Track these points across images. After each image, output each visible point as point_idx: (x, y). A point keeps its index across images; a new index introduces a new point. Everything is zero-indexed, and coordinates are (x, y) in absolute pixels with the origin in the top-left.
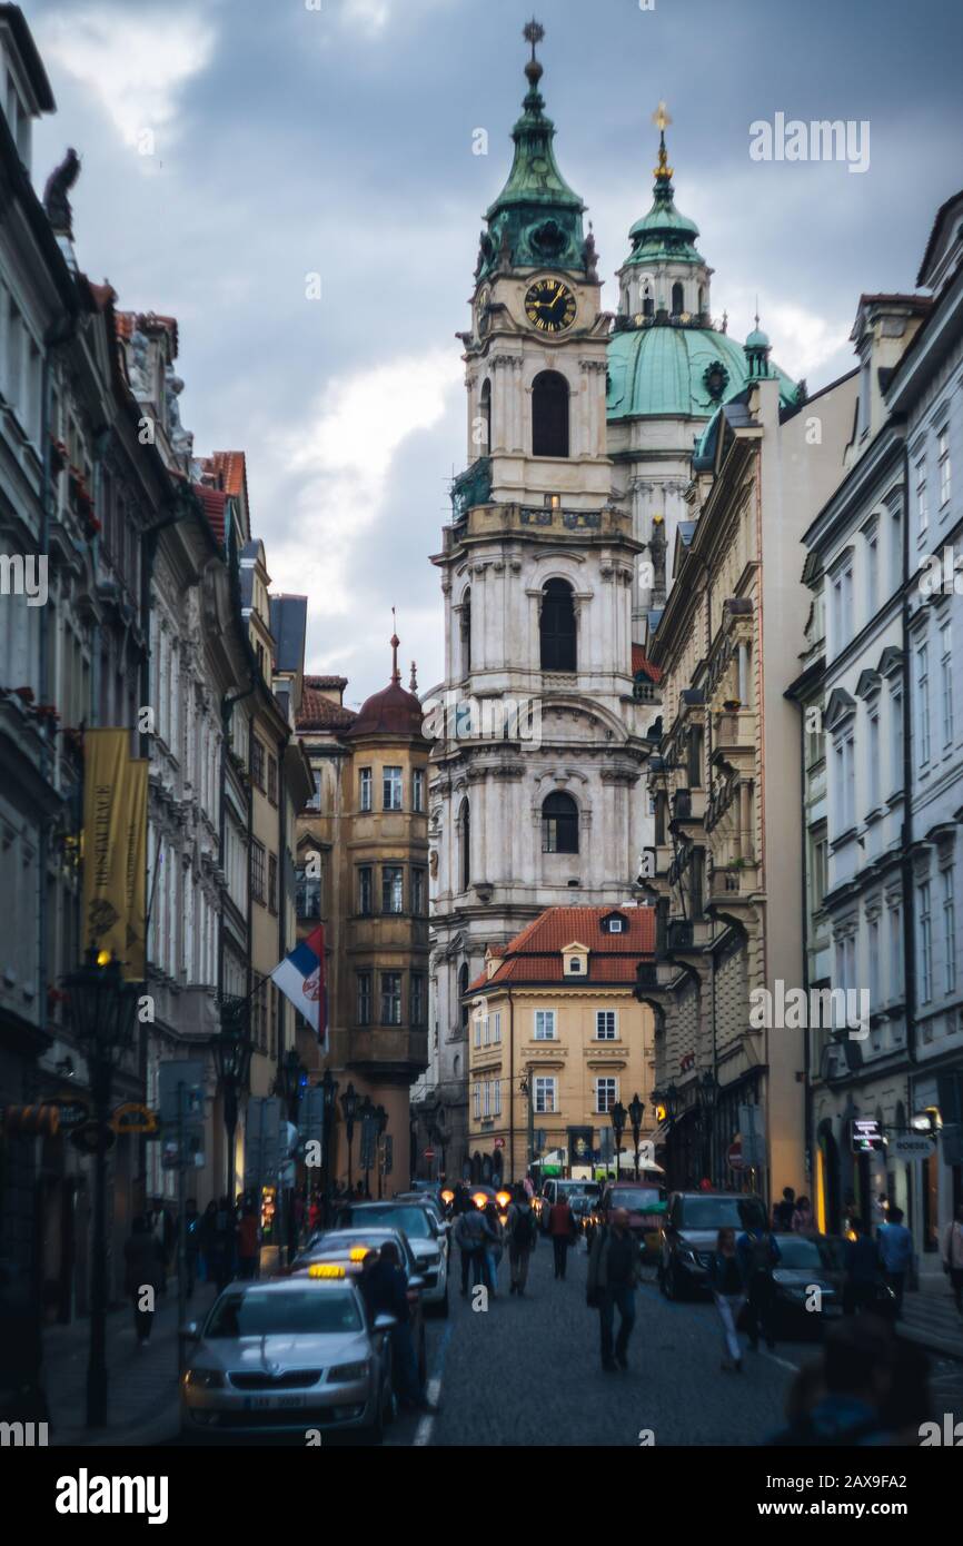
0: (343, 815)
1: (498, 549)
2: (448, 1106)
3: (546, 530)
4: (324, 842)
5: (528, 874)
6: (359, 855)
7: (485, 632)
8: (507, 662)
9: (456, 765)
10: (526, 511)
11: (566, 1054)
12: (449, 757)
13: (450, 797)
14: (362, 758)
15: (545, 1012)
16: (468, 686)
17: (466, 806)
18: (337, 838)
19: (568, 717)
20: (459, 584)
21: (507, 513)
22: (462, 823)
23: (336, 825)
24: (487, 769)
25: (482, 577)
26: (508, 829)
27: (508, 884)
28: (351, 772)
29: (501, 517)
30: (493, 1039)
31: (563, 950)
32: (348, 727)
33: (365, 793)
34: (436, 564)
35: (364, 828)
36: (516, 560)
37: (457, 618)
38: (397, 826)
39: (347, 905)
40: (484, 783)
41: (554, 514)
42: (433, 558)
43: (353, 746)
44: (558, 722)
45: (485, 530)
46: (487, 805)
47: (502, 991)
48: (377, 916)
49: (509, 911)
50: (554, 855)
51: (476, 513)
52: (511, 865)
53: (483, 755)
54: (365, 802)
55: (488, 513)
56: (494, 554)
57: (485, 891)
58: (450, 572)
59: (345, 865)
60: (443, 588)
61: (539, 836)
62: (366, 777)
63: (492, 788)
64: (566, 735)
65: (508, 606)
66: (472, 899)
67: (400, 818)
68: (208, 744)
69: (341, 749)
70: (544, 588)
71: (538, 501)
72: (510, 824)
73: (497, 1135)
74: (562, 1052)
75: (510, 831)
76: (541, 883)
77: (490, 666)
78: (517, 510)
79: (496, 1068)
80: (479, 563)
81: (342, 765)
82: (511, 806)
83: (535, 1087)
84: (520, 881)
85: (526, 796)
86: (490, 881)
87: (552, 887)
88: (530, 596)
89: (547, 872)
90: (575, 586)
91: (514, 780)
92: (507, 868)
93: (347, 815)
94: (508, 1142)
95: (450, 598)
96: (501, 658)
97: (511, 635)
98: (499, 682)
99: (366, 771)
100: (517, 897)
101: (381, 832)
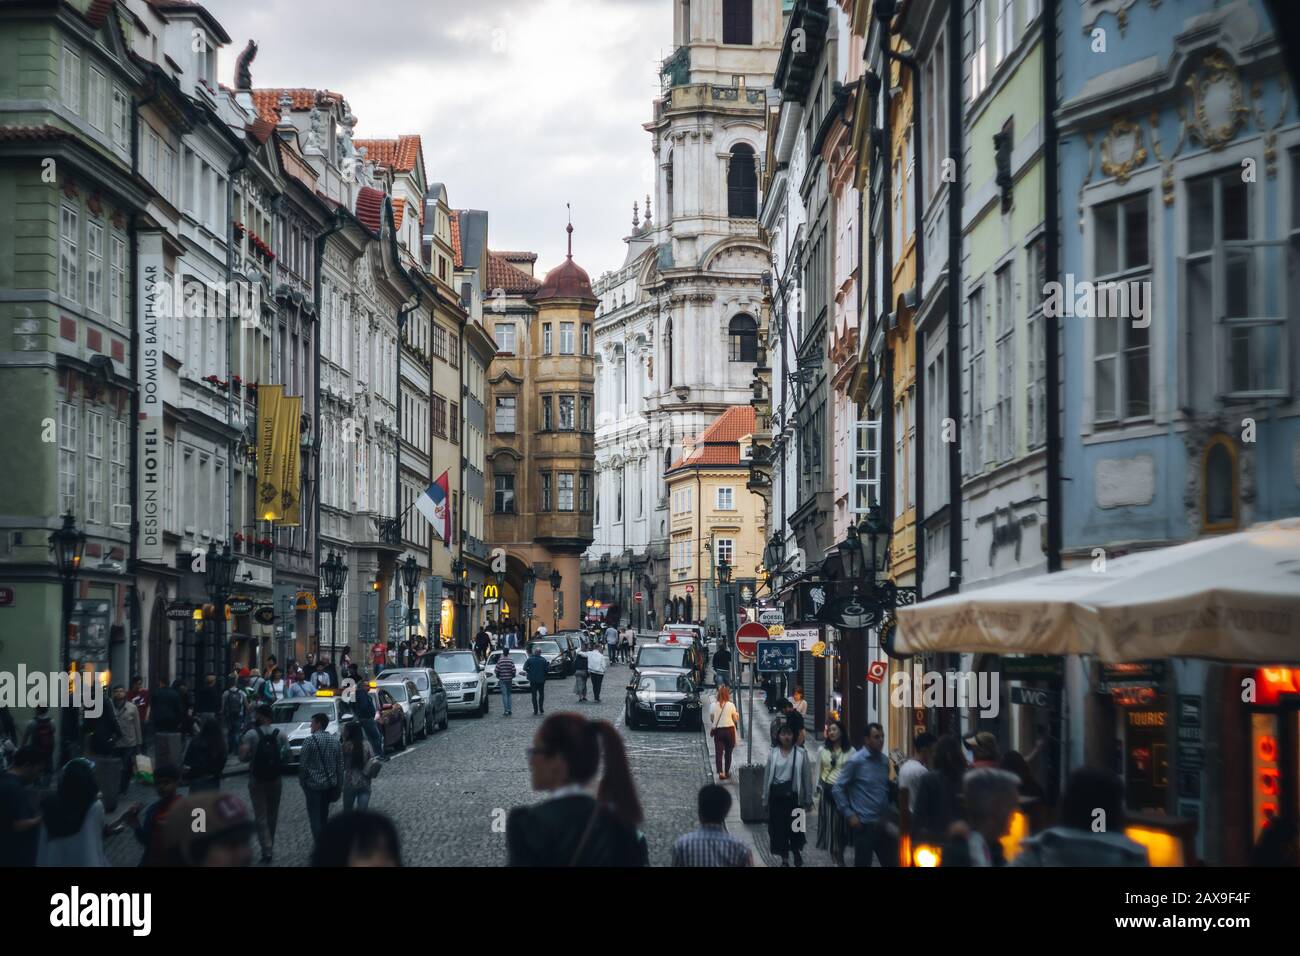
0: (531, 357)
1: (694, 121)
2: (656, 560)
3: (733, 105)
4: (518, 377)
5: (717, 379)
6: (543, 387)
7: (684, 186)
8: (701, 211)
9: (663, 291)
10: (716, 91)
11: (742, 521)
12: (657, 285)
13: (659, 316)
14: (545, 315)
15: (725, 488)
16: (670, 230)
17: (670, 324)
18: (527, 374)
19: (749, 255)
20: (666, 146)
21: (701, 92)
22: (667, 338)
23: (526, 364)
24: (685, 296)
25: (682, 142)
26: (702, 343)
27: (701, 387)
28: (537, 326)
29: (697, 94)
30: (687, 510)
31: (739, 440)
32: (535, 292)
33: (547, 341)
34: (648, 130)
35: (546, 368)
36: (709, 129)
37: (664, 174)
38: (570, 367)
39: (534, 425)
40: (683, 307)
41: (739, 92)
42: (645, 126)
43: (539, 306)
44: (742, 258)
45: (684, 105)
46: (686, 324)
47: (693, 472)
48: (555, 432)
49: (702, 408)
50: (738, 364)
51: (677, 92)
52: (704, 372)
53: (682, 285)
54: (547, 348)
55: (686, 91)
56: (691, 124)
57: (683, 393)
58: (659, 136)
59: (533, 394)
60: (653, 149)
61: (726, 349)
62: (548, 329)
63: (689, 311)
64: (748, 269)
65: (702, 166)
66: (673, 399)
67: (572, 360)
68: (382, 347)
69: (528, 309)
70: (731, 151)
71: (727, 81)
72: (703, 340)
73: (688, 583)
74: (738, 519)
75: (703, 345)
76: (728, 385)
77: (687, 214)
78: (709, 89)
79: (688, 531)
80: (679, 131)
81: (530, 320)
82: (704, 324)
83: (717, 546)
84: (712, 384)
85: (717, 317)
86: (687, 385)
87: (736, 389)
88: (719, 158)
89: (733, 377)
90: (755, 148)
91: (707, 304)
92: (700, 374)
93: (535, 357)
94: (696, 589)
95: (659, 157)
96: (696, 207)
97: (705, 190)
98: (694, 227)
99: (547, 325)
100: (708, 398)
101: (558, 371)
